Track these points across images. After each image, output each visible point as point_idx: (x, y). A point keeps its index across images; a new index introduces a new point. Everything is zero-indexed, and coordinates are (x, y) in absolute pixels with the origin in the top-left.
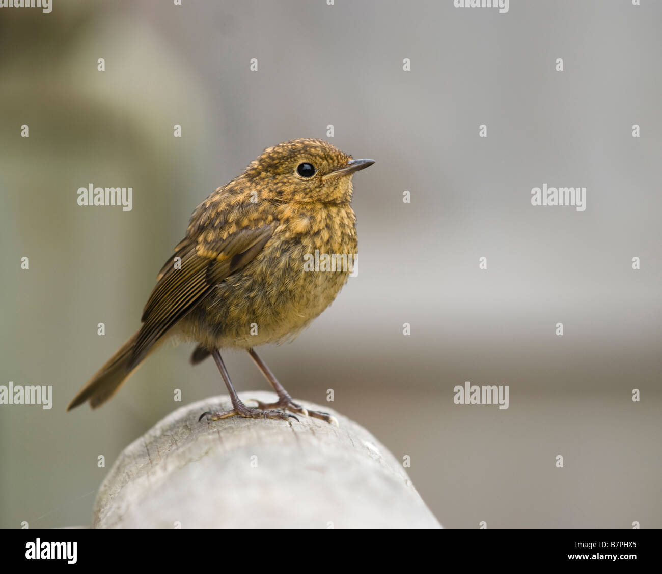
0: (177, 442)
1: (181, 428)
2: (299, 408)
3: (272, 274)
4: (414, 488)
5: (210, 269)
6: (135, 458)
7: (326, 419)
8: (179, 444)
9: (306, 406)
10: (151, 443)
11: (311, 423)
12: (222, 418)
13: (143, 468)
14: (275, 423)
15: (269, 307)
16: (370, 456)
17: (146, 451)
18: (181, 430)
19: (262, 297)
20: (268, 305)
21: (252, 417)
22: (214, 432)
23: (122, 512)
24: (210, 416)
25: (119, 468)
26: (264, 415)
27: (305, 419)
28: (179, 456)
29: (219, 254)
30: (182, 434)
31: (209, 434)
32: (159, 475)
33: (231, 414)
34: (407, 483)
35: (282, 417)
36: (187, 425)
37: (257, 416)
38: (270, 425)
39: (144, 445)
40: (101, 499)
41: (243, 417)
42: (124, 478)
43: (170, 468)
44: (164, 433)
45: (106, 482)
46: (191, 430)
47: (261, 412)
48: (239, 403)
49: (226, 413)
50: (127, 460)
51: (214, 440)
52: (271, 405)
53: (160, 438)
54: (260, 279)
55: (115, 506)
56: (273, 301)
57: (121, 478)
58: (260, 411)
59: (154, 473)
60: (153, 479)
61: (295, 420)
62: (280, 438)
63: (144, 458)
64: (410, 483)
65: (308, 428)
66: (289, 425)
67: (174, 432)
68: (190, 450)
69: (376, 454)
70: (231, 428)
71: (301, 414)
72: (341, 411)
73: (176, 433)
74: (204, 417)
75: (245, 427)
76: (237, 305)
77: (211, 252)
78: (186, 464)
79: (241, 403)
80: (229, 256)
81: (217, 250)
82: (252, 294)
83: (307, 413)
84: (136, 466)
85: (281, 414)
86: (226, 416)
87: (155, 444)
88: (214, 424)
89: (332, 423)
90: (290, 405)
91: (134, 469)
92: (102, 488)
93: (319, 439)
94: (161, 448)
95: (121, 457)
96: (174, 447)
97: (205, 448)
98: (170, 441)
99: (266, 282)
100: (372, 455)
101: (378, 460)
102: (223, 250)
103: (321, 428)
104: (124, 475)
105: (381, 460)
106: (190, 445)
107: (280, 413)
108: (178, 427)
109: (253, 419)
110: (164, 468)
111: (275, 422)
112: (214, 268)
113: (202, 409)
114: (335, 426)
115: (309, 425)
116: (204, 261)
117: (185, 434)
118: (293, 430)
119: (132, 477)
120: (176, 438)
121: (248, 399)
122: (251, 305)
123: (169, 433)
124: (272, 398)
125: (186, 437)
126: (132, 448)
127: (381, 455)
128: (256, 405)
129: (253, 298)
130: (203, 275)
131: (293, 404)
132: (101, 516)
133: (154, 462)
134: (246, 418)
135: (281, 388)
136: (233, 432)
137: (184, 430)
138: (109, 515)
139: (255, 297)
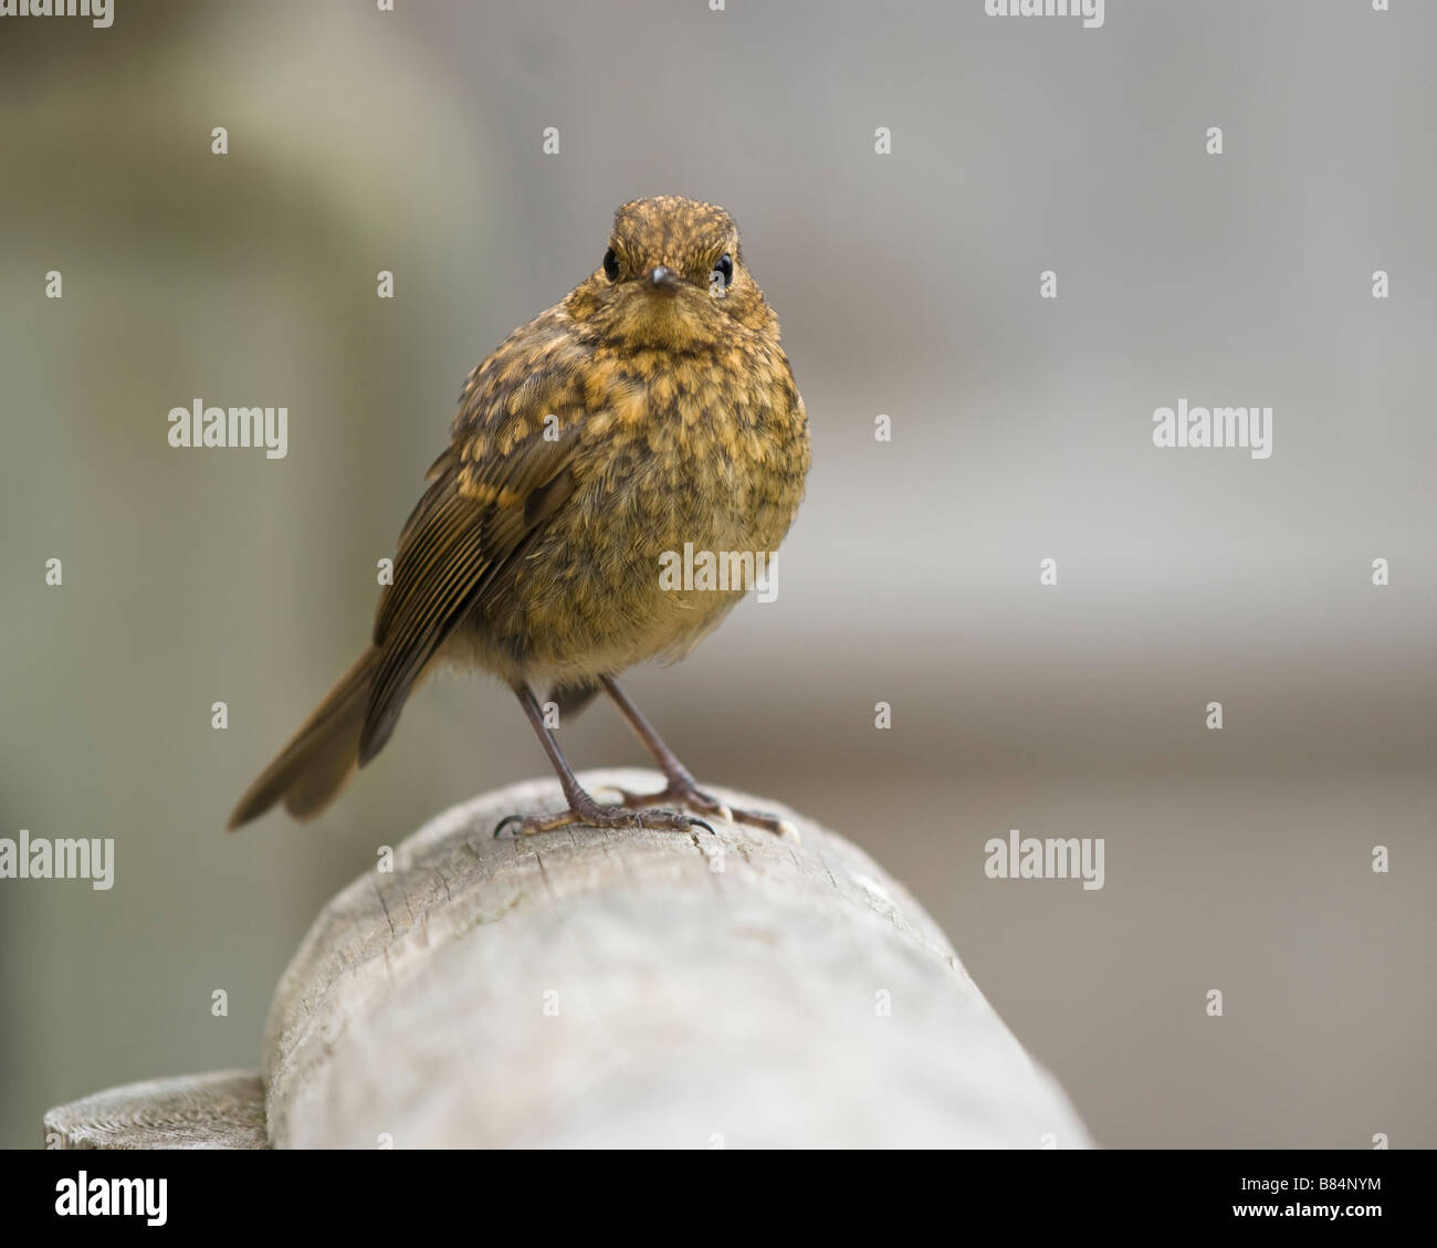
0: (448, 884)
1: (455, 853)
2: (712, 805)
3: (605, 528)
4: (966, 975)
5: (487, 526)
6: (356, 920)
7: (772, 826)
8: (452, 887)
9: (728, 800)
10: (390, 886)
11: (739, 838)
12: (545, 828)
13: (374, 940)
14: (662, 837)
15: (610, 597)
16: (870, 906)
17: (380, 903)
18: (455, 856)
19: (591, 577)
20: (607, 592)
21: (610, 826)
22: (528, 860)
23: (329, 1037)
24: (517, 825)
25: (320, 943)
26: (637, 820)
27: (726, 827)
28: (452, 912)
29: (500, 492)
30: (458, 865)
31: (518, 864)
32: (411, 955)
33: (566, 820)
34: (951, 964)
35: (677, 825)
36: (468, 847)
37: (622, 823)
38: (652, 842)
39: (374, 889)
40: (282, 1011)
41: (590, 827)
42: (333, 964)
43: (435, 939)
44: (417, 862)
45: (292, 972)
46: (477, 856)
47: (629, 814)
48: (580, 796)
49: (553, 818)
50: (339, 925)
51: (529, 877)
52: (650, 799)
53: (410, 874)
54: (581, 541)
55: (315, 1023)
56: (616, 582)
57: (325, 963)
58: (629, 811)
59: (400, 952)
60: (397, 964)
61: (704, 830)
62: (675, 871)
63: (375, 919)
64: (957, 963)
65: (734, 846)
66: (693, 842)
67: (441, 860)
68: (477, 900)
69: (884, 902)
70: (566, 849)
71: (716, 818)
72: (803, 809)
73: (446, 864)
74: (507, 828)
75: (597, 846)
76: (541, 598)
77: (483, 487)
78: (471, 928)
79: (586, 796)
80: (520, 493)
81: (495, 483)
82: (570, 573)
83: (729, 815)
84: (361, 938)
85: (673, 817)
86: (553, 825)
87: (398, 888)
88: (528, 843)
89: (785, 835)
90: (693, 797)
91: (354, 944)
92: (284, 986)
93: (761, 872)
94: (414, 897)
95: (324, 918)
96: (442, 894)
97: (511, 896)
98: (432, 881)
99: (595, 545)
100: (875, 905)
101: (889, 915)
102: (507, 482)
103: (762, 847)
104: (333, 956)
105: (894, 915)
106: (476, 889)
107: (670, 815)
108: (450, 850)
109: (613, 831)
110: (423, 940)
111: (663, 834)
112: (495, 523)
113: (499, 810)
114: (792, 842)
115: (736, 840)
116: (474, 510)
117: (466, 865)
118: (702, 851)
119: (350, 960)
120: (445, 873)
121: (600, 785)
122: (571, 594)
123: (429, 864)
124: (653, 783)
125: (466, 871)
126: (347, 898)
127: (893, 903)
128: (618, 799)
129: (572, 580)
130: (475, 540)
131: (700, 795)
132: (284, 1046)
133: (399, 928)
134: (597, 827)
135: (672, 760)
136: (572, 856)
137: (463, 856)
138: (301, 1043)
139: (577, 577)
